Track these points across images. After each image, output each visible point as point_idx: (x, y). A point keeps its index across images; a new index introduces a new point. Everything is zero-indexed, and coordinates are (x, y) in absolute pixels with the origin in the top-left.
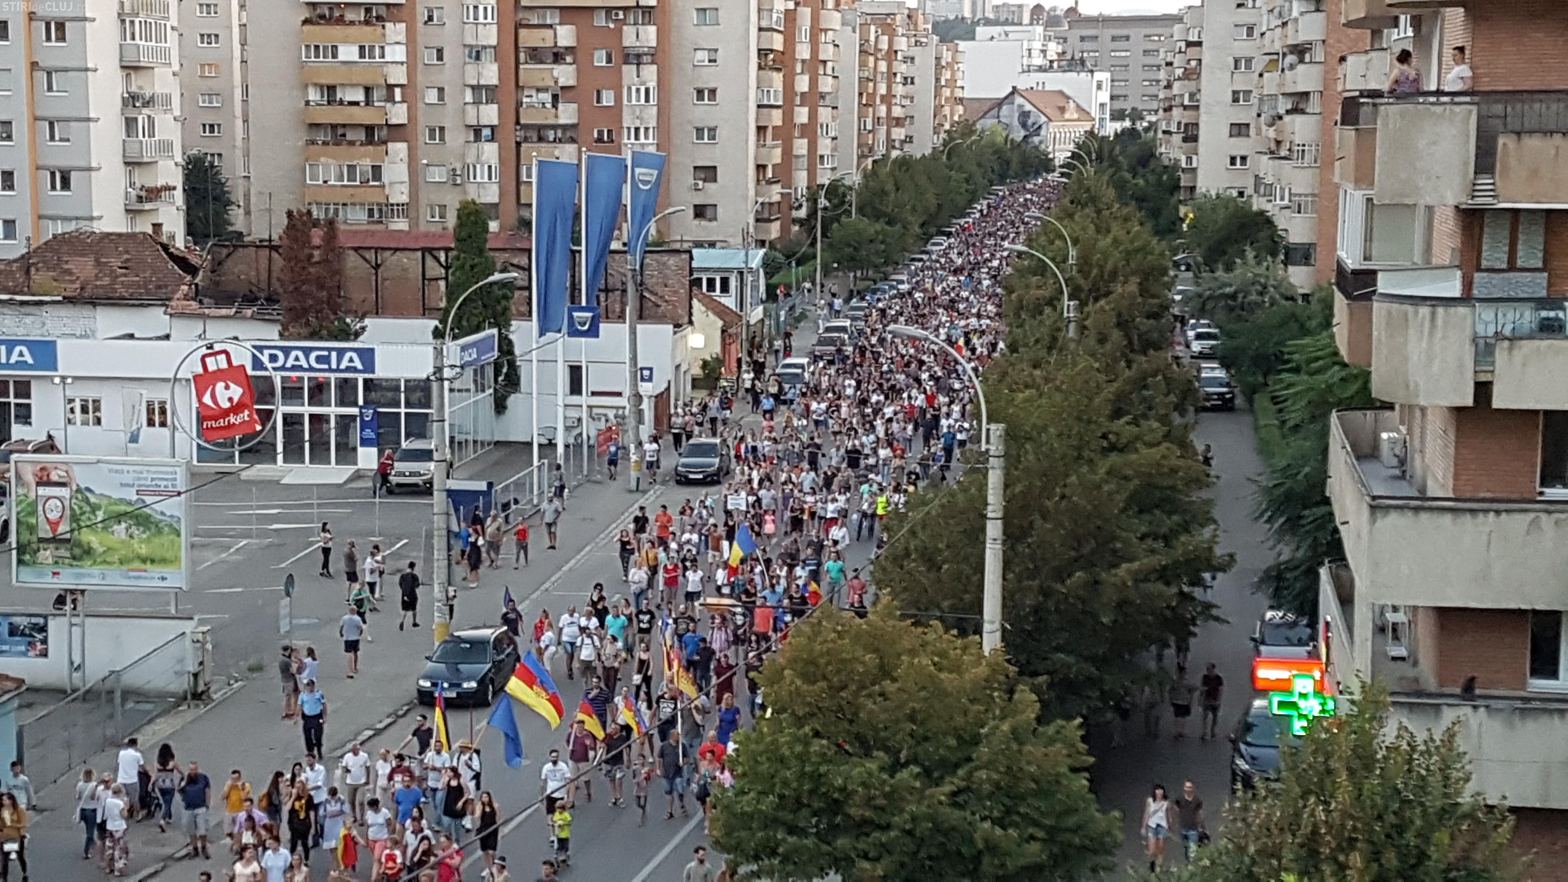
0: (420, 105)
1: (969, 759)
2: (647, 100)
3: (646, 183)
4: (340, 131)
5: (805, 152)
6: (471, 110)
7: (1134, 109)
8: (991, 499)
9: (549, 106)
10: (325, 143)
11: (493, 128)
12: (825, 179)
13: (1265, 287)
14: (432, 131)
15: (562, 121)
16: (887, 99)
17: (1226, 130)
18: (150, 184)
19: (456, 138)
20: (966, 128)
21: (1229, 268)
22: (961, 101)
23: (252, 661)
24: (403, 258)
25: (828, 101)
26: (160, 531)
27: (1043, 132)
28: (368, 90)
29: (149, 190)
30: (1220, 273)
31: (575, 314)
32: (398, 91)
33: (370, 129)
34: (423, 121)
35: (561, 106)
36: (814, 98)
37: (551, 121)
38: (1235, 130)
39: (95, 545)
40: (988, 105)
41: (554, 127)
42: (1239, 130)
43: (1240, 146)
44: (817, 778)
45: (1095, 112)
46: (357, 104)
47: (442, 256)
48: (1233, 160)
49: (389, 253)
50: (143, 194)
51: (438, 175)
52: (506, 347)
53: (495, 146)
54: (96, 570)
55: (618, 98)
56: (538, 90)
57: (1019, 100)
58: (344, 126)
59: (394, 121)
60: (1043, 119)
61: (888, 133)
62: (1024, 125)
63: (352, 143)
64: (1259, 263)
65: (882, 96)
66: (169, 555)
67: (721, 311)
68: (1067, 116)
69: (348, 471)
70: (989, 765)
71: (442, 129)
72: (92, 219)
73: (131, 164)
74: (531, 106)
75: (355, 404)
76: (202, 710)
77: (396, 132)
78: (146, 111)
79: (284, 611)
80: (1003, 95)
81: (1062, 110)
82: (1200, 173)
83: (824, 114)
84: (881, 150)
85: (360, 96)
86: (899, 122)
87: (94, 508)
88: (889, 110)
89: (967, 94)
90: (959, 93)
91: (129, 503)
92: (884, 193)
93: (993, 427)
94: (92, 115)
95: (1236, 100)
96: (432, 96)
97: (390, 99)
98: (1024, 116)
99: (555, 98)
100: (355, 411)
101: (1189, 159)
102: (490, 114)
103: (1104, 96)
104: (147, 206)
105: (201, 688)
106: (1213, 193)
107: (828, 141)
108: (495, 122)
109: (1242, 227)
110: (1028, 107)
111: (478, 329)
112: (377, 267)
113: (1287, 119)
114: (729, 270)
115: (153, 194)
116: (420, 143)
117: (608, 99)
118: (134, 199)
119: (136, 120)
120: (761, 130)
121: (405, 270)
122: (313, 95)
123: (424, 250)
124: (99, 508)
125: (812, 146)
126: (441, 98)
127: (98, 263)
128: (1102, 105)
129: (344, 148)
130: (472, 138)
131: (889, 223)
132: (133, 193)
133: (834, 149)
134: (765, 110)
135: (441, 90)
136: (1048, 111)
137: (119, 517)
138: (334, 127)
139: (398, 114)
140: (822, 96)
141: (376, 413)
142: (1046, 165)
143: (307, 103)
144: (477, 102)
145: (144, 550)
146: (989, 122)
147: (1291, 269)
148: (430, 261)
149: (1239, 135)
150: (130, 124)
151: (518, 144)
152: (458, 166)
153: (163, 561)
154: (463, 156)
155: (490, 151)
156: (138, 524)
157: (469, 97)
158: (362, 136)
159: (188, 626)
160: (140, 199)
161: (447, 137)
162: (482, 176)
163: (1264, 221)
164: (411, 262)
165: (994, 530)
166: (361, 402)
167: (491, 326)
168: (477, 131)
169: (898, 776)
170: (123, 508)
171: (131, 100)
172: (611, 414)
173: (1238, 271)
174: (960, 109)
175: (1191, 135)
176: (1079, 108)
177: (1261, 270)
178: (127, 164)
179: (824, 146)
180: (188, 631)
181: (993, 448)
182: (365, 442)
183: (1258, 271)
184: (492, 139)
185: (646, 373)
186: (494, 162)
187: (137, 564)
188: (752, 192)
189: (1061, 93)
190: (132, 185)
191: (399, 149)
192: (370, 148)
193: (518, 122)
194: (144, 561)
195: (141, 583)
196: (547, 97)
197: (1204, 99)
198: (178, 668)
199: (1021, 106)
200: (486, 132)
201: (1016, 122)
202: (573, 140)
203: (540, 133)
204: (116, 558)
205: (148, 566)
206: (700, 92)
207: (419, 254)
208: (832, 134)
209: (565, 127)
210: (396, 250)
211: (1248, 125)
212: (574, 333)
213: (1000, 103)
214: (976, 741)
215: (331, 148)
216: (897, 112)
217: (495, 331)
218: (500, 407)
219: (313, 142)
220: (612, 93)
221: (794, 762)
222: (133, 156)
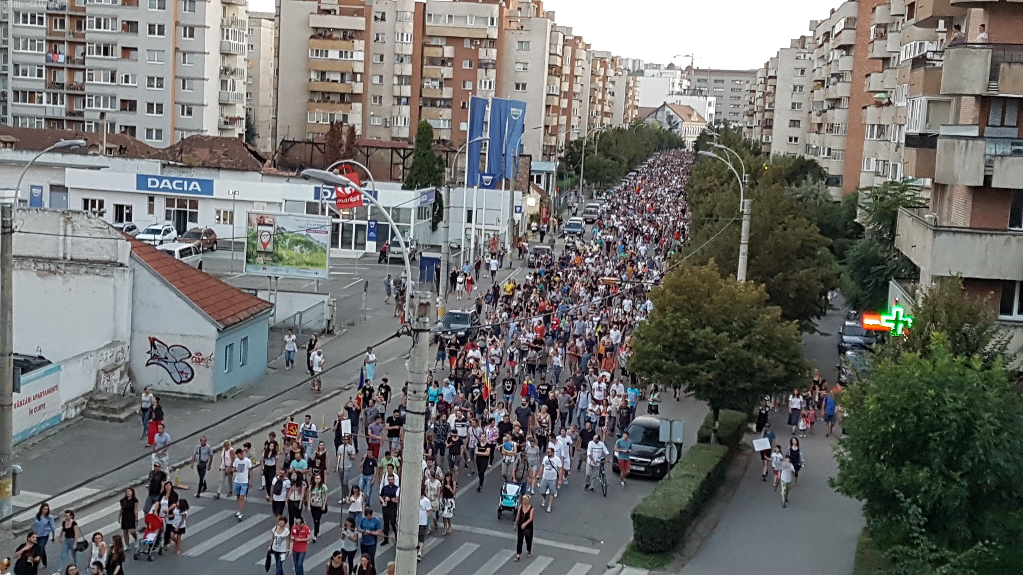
0: (370, 84)
1: (750, 332)
2: (490, 87)
3: (516, 116)
4: (327, 96)
5: (565, 123)
6: (397, 88)
7: (725, 120)
8: (743, 234)
9: (437, 88)
10: (318, 102)
11: (408, 98)
12: (574, 138)
13: (817, 195)
14: (375, 98)
15: (445, 96)
16: (602, 102)
17: (788, 123)
18: (231, 115)
19: (388, 102)
20: (638, 121)
21: (798, 185)
22: (636, 107)
23: (350, 321)
24: (382, 153)
25: (577, 97)
26: (316, 250)
27: (679, 127)
28: (343, 75)
29: (231, 119)
30: (793, 187)
31: (484, 177)
32: (359, 76)
33: (342, 95)
34: (371, 92)
35: (444, 89)
36: (570, 95)
37: (438, 96)
38: (792, 124)
39: (284, 256)
40: (650, 111)
41: (441, 99)
42: (794, 123)
43: (794, 132)
44: (684, 336)
45: (707, 118)
46: (336, 81)
47: (402, 152)
48: (791, 139)
49: (374, 150)
50: (228, 121)
51: (377, 122)
52: (438, 197)
53: (408, 108)
54: (284, 268)
55: (475, 86)
56: (433, 79)
57: (667, 109)
58: (329, 93)
59: (356, 91)
60: (680, 120)
61: (602, 120)
62: (670, 123)
63: (333, 102)
64: (814, 183)
65: (599, 101)
66: (320, 262)
67: (539, 191)
68: (692, 119)
69: (361, 252)
70: (761, 333)
71: (381, 97)
72: (202, 131)
73: (223, 105)
74: (428, 87)
75: (366, 219)
76: (332, 338)
77: (355, 97)
78: (232, 77)
79: (364, 299)
80: (658, 106)
81: (690, 116)
82: (773, 145)
83: (575, 104)
84: (597, 128)
85: (338, 78)
86: (607, 114)
87: (285, 238)
88: (602, 109)
89: (640, 105)
90: (636, 103)
91: (302, 236)
92: (610, 144)
93: (746, 201)
94: (206, 77)
95: (793, 107)
96: (376, 80)
97: (354, 79)
98: (670, 117)
99: (441, 83)
100: (366, 223)
101: (767, 138)
102: (407, 91)
103: (712, 110)
104: (230, 127)
105: (331, 328)
106: (782, 154)
107: (577, 118)
108: (409, 95)
109: (802, 167)
110: (672, 113)
111: (426, 186)
112: (368, 156)
113: (829, 112)
114: (542, 172)
115: (233, 120)
116: (369, 103)
117: (469, 86)
118: (222, 123)
119: (226, 81)
120: (548, 107)
121: (382, 158)
122: (313, 76)
123: (392, 149)
124: (287, 237)
125: (569, 120)
126: (381, 81)
127: (211, 152)
128: (711, 115)
129: (329, 103)
130: (396, 102)
131: (613, 159)
132: (223, 120)
133: (580, 123)
134: (550, 97)
135: (381, 77)
136: (683, 116)
137: (297, 243)
138: (323, 93)
139: (358, 88)
140: (575, 94)
141: (376, 224)
142: (681, 144)
143: (310, 80)
144: (400, 84)
145: (308, 259)
146: (650, 120)
147: (829, 188)
148: (395, 155)
149: (794, 126)
150: (224, 83)
151: (420, 107)
152: (388, 117)
153: (317, 265)
154: (391, 112)
155: (406, 110)
156: (306, 246)
157: (396, 81)
158: (338, 98)
159: (326, 298)
160: (226, 123)
161: (383, 101)
162: (401, 123)
163: (813, 164)
164: (385, 154)
165: (744, 249)
166: (369, 218)
167: (433, 185)
168: (399, 99)
169: (720, 335)
170: (299, 238)
171: (225, 71)
172: (491, 234)
173: (804, 186)
174: (636, 112)
175: (768, 125)
176: (699, 115)
177: (816, 186)
178: (220, 104)
179: (575, 121)
180: (326, 301)
181: (745, 210)
182: (370, 239)
183: (812, 186)
184: (407, 104)
185: (518, 209)
186: (408, 116)
187: (305, 266)
188: (542, 139)
189: (689, 107)
190: (222, 115)
191: (357, 106)
192: (342, 105)
193: (421, 96)
194: (308, 264)
195: (307, 275)
196: (437, 83)
197: (777, 106)
198: (320, 318)
199: (668, 112)
200: (404, 100)
201: (665, 121)
202: (449, 107)
203: (433, 102)
204: (294, 262)
205: (310, 267)
206: (517, 86)
207: (390, 150)
208: (578, 115)
209: (446, 100)
210: (378, 148)
211: (799, 121)
212: (482, 186)
213: (657, 110)
214: (752, 326)
215: (322, 104)
216: (607, 109)
217: (434, 188)
218: (434, 228)
219: (312, 101)
220: (471, 83)
221: (671, 329)
222: (224, 99)
